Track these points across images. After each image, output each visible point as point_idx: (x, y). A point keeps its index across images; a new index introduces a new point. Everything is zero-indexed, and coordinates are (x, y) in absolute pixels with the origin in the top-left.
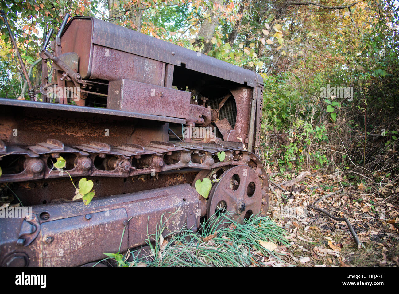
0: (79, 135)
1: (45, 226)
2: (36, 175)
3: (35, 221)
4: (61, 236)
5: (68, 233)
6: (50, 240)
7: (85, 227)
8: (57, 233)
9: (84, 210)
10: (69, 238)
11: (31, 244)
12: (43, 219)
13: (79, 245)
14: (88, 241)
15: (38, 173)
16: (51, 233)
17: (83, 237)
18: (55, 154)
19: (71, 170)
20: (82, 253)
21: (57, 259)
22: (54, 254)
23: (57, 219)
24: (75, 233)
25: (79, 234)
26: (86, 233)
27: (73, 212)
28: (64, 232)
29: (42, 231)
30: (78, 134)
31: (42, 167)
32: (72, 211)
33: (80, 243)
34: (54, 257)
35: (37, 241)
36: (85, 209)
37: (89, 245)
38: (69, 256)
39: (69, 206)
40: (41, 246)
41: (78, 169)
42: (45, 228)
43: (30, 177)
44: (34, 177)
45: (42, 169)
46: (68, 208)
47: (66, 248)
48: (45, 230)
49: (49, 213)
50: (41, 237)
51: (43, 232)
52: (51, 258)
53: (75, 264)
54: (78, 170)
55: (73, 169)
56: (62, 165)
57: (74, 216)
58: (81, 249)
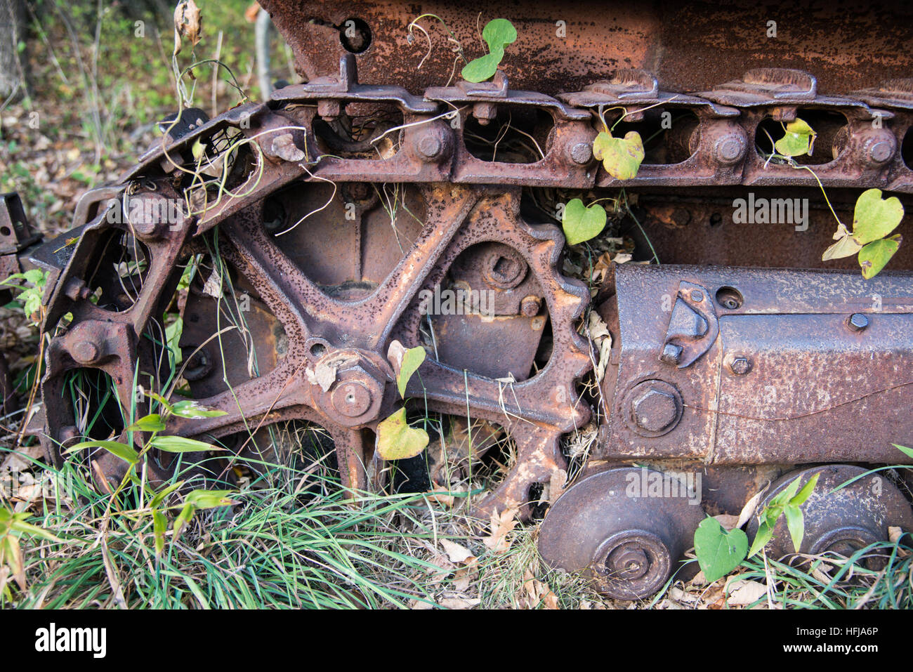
0: (841, 60)
1: (731, 324)
2: (724, 171)
3: (705, 306)
4: (772, 360)
5: (794, 357)
6: (745, 366)
7: (848, 352)
8: (764, 350)
9: (845, 300)
10: (794, 373)
11: (692, 365)
12: (724, 306)
13: (821, 401)
14: (850, 396)
15: (729, 165)
16: (747, 348)
17: (838, 379)
18: (785, 109)
19: (825, 166)
20: (827, 428)
21: (756, 425)
22: (748, 408)
23: (763, 311)
24: (815, 361)
25: (824, 367)
26: (847, 369)
27: (810, 301)
28: (782, 353)
29: (723, 336)
30: (837, 58)
31: (743, 147)
32: (806, 297)
33: (825, 397)
34: (748, 418)
35: (708, 362)
36: (848, 297)
37: (851, 409)
38: (789, 426)
39: (799, 280)
40: (717, 379)
41: (848, 162)
42: (730, 331)
43: (705, 176)
44: (718, 178)
45: (741, 155)
46: (795, 287)
47: (782, 400)
48: (731, 335)
49: (740, 291)
50: (720, 353)
51: (725, 340)
52: (739, 417)
53: (802, 455)
54: (846, 167)
55: (829, 164)
56: (797, 147)
57: (813, 312)
58: (827, 414)
